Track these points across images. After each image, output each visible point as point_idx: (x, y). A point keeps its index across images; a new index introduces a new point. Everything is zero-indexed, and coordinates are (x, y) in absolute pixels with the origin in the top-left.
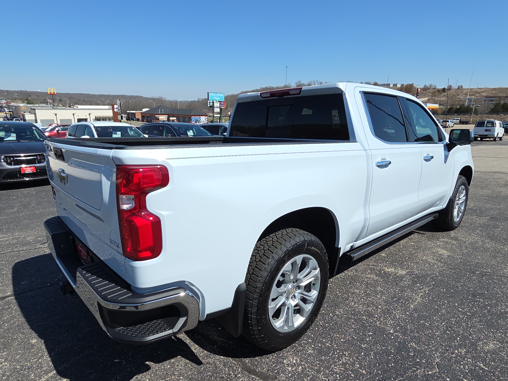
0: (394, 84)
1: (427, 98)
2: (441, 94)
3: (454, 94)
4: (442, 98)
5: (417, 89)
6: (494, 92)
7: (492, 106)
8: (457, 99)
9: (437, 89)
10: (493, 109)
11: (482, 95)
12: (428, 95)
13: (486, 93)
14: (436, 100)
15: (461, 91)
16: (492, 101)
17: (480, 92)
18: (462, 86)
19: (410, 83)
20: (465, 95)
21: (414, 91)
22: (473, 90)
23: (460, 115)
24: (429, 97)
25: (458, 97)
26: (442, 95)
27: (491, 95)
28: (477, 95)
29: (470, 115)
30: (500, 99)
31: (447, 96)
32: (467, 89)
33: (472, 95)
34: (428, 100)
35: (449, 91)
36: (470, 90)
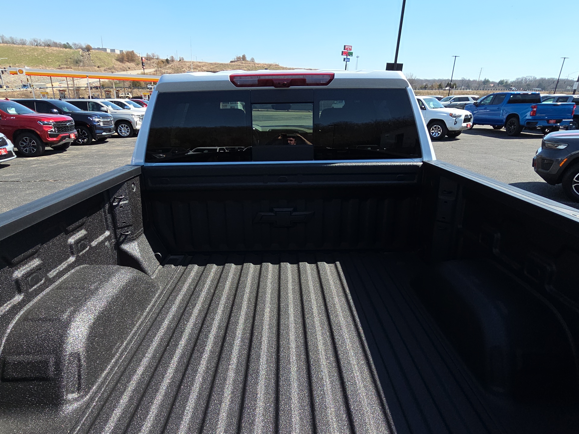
0: (111, 50)
1: (153, 70)
2: (166, 65)
3: (178, 66)
4: (168, 71)
6: (212, 67)
9: (160, 59)
12: (153, 66)
13: (206, 67)
14: (163, 72)
15: (184, 63)
18: (183, 59)
19: (130, 50)
20: (189, 68)
21: (136, 60)
22: (194, 63)
24: (154, 68)
25: (183, 70)
26: (168, 66)
31: (173, 69)
32: (188, 62)
33: (195, 69)
34: (154, 72)
35: (172, 63)
36: (192, 63)
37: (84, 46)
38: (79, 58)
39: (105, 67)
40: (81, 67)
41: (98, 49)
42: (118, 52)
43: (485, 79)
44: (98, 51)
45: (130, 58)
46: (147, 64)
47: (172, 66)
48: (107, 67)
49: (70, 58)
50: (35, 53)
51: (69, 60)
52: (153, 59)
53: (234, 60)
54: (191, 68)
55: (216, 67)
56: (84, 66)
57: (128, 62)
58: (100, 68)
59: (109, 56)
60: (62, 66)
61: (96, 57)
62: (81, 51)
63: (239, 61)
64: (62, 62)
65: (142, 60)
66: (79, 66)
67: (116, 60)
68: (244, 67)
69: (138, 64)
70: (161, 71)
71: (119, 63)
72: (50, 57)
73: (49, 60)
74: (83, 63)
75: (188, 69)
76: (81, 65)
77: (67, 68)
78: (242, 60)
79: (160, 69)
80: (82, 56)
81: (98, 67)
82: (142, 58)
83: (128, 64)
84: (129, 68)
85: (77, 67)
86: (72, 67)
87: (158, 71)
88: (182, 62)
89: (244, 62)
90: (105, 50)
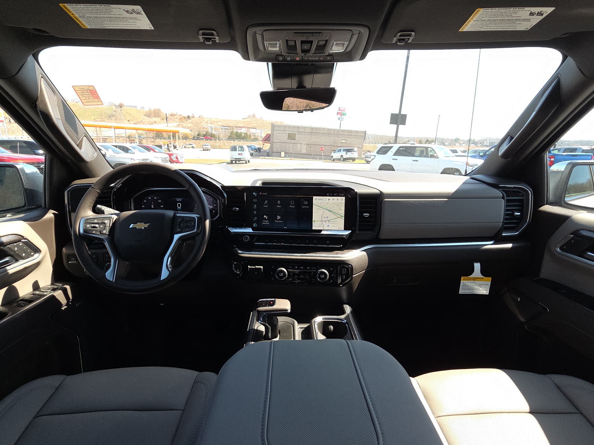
0: (141, 107)
1: (177, 124)
2: (187, 120)
3: (198, 121)
4: (189, 125)
5: (165, 114)
6: (227, 122)
7: (229, 134)
8: (201, 126)
9: (182, 115)
10: (230, 136)
11: (218, 124)
13: (221, 122)
15: (203, 119)
16: (228, 129)
17: (216, 122)
18: (202, 116)
19: (158, 108)
21: (162, 115)
22: (211, 119)
23: (207, 140)
24: (177, 122)
25: (202, 124)
26: (188, 121)
27: (225, 125)
28: (215, 124)
29: (215, 141)
30: (232, 128)
31: (193, 123)
32: (206, 118)
33: (212, 124)
34: (177, 125)
35: (193, 118)
36: (209, 119)
37: (117, 104)
38: (112, 113)
39: (134, 121)
40: (113, 120)
41: (130, 106)
42: (146, 109)
43: (456, 138)
44: (129, 108)
45: (156, 114)
46: (171, 119)
47: (192, 121)
48: (136, 121)
49: (105, 113)
50: (75, 109)
51: (103, 114)
52: (176, 115)
53: (245, 118)
54: (208, 123)
55: (230, 122)
56: (116, 120)
57: (155, 117)
58: (130, 122)
59: (138, 112)
60: (96, 120)
61: (127, 113)
62: (114, 107)
63: (249, 118)
64: (98, 116)
65: (166, 115)
66: (111, 120)
67: (144, 115)
68: (253, 123)
69: (163, 119)
70: (182, 125)
71: (146, 118)
72: (87, 112)
73: (86, 115)
74: (115, 117)
75: (206, 124)
76: (113, 119)
77: (101, 121)
78: (252, 117)
79: (181, 123)
80: (115, 112)
81: (128, 121)
82: (166, 114)
83: (155, 119)
84: (155, 122)
85: (110, 121)
86: (106, 120)
87: (180, 125)
88: (201, 118)
89: (254, 119)
90: (136, 107)
